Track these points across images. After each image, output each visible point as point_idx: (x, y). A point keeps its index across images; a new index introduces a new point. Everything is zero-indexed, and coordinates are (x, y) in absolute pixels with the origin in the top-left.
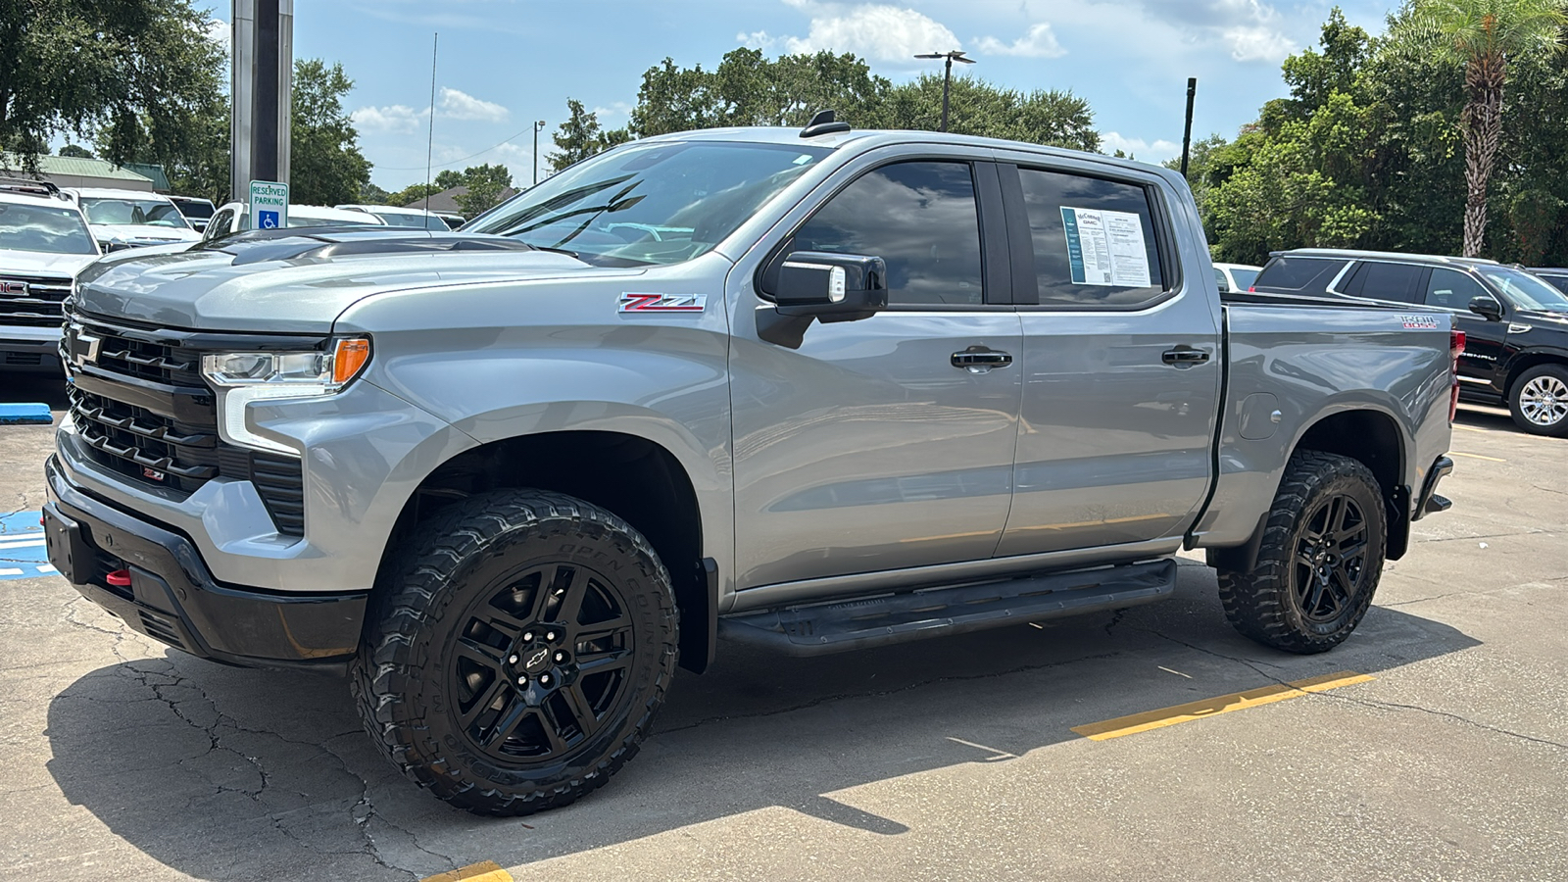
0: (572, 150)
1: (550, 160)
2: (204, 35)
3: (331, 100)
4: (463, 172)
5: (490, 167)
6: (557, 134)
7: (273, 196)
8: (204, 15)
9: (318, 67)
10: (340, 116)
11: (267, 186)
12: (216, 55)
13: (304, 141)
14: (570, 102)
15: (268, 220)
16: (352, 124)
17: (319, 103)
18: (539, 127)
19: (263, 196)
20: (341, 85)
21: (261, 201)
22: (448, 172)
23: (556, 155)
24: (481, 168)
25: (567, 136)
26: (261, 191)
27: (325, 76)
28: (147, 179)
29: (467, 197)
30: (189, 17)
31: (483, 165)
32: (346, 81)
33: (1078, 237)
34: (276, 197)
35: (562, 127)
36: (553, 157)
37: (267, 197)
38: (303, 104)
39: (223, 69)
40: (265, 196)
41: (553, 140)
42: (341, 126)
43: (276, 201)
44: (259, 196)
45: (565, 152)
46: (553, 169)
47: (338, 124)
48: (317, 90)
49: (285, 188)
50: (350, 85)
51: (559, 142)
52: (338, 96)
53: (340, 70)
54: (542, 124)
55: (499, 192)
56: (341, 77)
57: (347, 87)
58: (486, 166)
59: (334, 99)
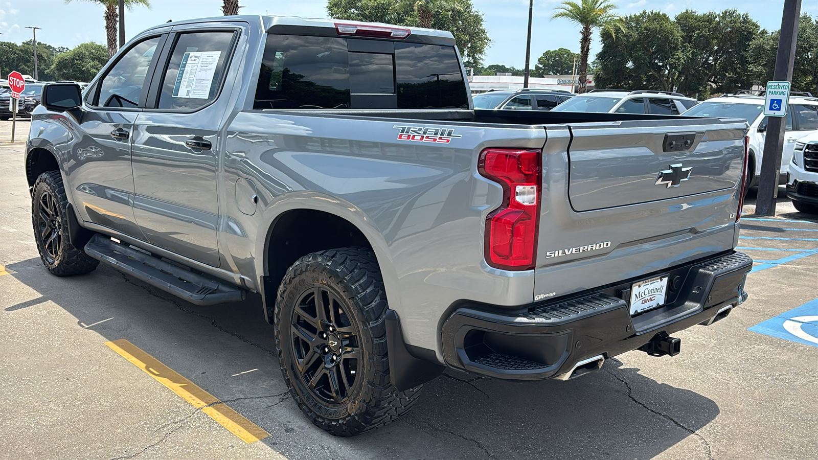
7: (780, 90)
11: (777, 84)
15: (775, 104)
19: (773, 90)
21: (772, 93)
26: (773, 87)
34: (782, 90)
37: (776, 90)
40: (775, 90)
43: (782, 93)
44: (772, 90)
49: (788, 84)
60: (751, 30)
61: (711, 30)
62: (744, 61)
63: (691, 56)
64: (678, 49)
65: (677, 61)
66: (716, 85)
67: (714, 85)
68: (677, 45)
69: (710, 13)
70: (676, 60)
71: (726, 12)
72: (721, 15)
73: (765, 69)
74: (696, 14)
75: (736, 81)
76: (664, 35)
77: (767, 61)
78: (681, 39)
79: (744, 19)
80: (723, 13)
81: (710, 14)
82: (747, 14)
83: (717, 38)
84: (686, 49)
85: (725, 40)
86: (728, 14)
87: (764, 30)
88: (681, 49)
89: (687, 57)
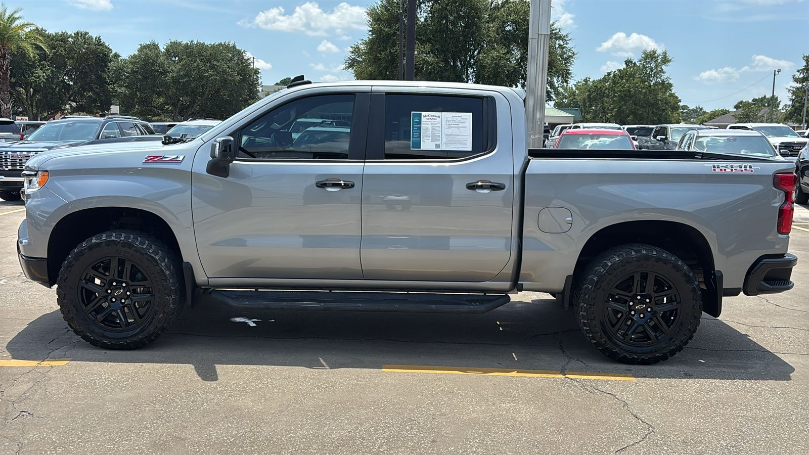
0: (804, 84)
1: (789, 91)
2: (565, 45)
3: (660, 69)
4: (750, 101)
5: (767, 97)
6: (795, 75)
8: (567, 36)
9: (654, 52)
10: (664, 77)
12: (570, 54)
13: (644, 91)
14: (804, 56)
16: (670, 80)
17: (654, 71)
18: (777, 73)
20: (665, 60)
22: (742, 102)
23: (793, 88)
24: (762, 98)
25: (802, 76)
27: (657, 57)
28: (571, 115)
29: (740, 115)
30: (560, 38)
31: (763, 96)
32: (668, 58)
33: (421, 127)
35: (798, 71)
36: (792, 89)
38: (646, 72)
39: (573, 61)
41: (792, 79)
42: (665, 82)
45: (799, 85)
46: (791, 95)
47: (663, 81)
48: (653, 65)
50: (670, 60)
51: (796, 80)
52: (664, 67)
53: (666, 53)
54: (779, 71)
55: (760, 111)
56: (666, 57)
57: (669, 61)
58: (765, 96)
59: (661, 68)
60: (106, 53)
61: (67, 49)
62: (102, 82)
63: (51, 75)
64: (36, 67)
65: (38, 80)
66: (76, 104)
67: (74, 104)
68: (34, 63)
69: (62, 32)
70: (36, 78)
71: (78, 33)
72: (73, 35)
73: (128, 91)
74: (47, 32)
75: (95, 101)
76: (20, 52)
77: (128, 83)
78: (38, 57)
79: (97, 41)
80: (75, 34)
81: (63, 34)
82: (99, 37)
83: (73, 58)
84: (44, 68)
85: (82, 59)
86: (80, 35)
87: (116, 53)
88: (39, 67)
89: (47, 76)
